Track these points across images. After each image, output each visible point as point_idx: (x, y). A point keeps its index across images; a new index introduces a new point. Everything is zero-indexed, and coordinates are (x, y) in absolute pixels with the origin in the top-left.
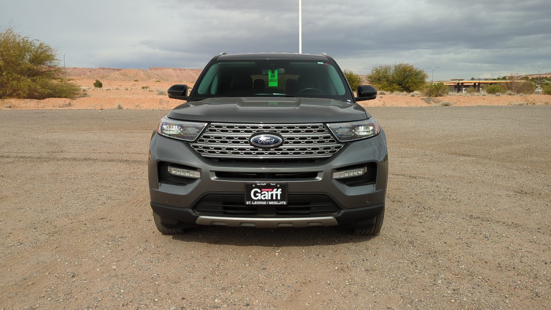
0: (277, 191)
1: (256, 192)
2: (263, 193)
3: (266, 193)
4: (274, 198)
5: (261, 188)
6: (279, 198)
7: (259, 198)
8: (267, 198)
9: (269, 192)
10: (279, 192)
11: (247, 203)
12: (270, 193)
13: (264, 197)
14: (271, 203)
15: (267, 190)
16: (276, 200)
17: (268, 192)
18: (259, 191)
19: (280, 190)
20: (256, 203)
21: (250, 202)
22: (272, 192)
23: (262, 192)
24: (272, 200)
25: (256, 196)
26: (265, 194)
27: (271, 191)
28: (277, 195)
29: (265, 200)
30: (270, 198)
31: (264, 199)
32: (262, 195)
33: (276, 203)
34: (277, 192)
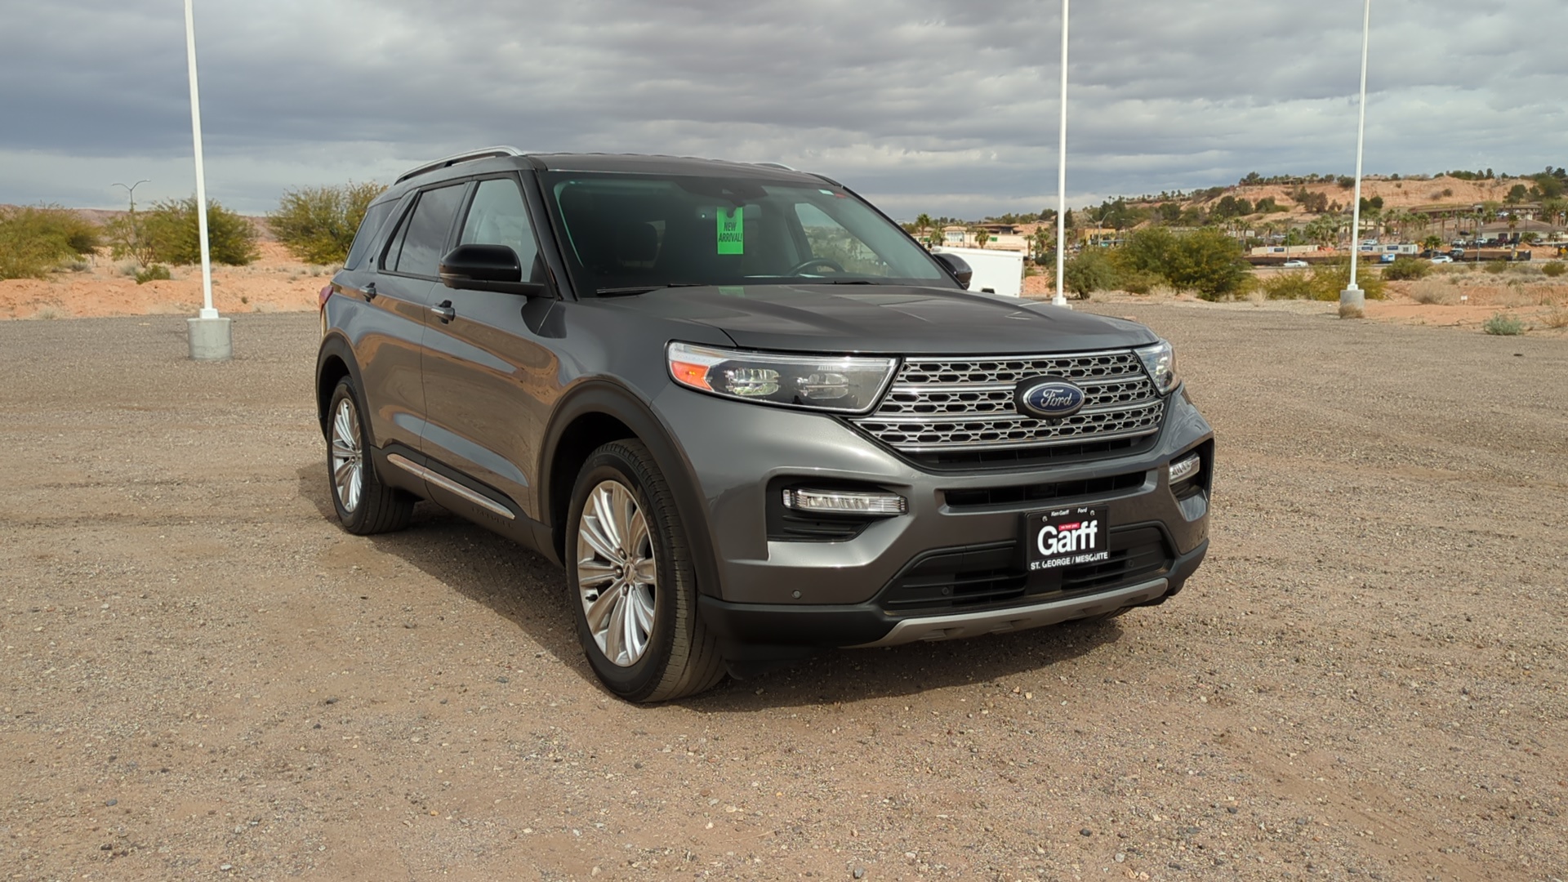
0: (1088, 527)
1: (1048, 535)
2: (1061, 536)
3: (1066, 533)
4: (1083, 546)
5: (1057, 522)
6: (1092, 545)
7: (1054, 549)
8: (1068, 548)
9: (1074, 532)
10: (1093, 530)
11: (1034, 566)
12: (1075, 534)
13: (1064, 545)
14: (1079, 559)
15: (1068, 527)
16: (1088, 551)
17: (1070, 531)
18: (1054, 531)
19: (1094, 523)
20: (1049, 564)
21: (1037, 563)
22: (1079, 532)
23: (1059, 532)
24: (1079, 552)
25: (1047, 546)
26: (1065, 537)
27: (1077, 529)
28: (1088, 536)
29: (1067, 554)
30: (1074, 548)
31: (1062, 550)
32: (1059, 540)
33: (1088, 558)
34: (1088, 531)
